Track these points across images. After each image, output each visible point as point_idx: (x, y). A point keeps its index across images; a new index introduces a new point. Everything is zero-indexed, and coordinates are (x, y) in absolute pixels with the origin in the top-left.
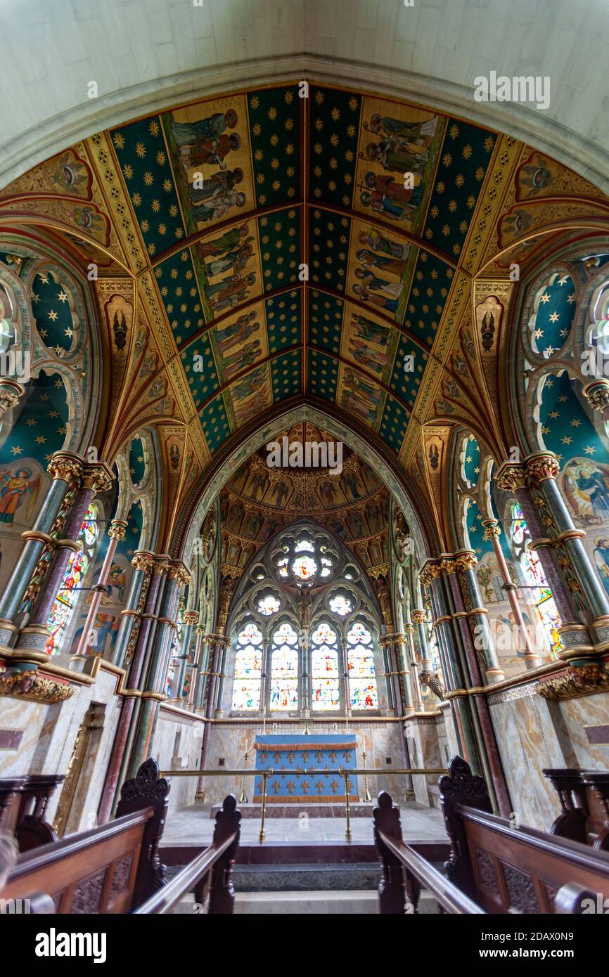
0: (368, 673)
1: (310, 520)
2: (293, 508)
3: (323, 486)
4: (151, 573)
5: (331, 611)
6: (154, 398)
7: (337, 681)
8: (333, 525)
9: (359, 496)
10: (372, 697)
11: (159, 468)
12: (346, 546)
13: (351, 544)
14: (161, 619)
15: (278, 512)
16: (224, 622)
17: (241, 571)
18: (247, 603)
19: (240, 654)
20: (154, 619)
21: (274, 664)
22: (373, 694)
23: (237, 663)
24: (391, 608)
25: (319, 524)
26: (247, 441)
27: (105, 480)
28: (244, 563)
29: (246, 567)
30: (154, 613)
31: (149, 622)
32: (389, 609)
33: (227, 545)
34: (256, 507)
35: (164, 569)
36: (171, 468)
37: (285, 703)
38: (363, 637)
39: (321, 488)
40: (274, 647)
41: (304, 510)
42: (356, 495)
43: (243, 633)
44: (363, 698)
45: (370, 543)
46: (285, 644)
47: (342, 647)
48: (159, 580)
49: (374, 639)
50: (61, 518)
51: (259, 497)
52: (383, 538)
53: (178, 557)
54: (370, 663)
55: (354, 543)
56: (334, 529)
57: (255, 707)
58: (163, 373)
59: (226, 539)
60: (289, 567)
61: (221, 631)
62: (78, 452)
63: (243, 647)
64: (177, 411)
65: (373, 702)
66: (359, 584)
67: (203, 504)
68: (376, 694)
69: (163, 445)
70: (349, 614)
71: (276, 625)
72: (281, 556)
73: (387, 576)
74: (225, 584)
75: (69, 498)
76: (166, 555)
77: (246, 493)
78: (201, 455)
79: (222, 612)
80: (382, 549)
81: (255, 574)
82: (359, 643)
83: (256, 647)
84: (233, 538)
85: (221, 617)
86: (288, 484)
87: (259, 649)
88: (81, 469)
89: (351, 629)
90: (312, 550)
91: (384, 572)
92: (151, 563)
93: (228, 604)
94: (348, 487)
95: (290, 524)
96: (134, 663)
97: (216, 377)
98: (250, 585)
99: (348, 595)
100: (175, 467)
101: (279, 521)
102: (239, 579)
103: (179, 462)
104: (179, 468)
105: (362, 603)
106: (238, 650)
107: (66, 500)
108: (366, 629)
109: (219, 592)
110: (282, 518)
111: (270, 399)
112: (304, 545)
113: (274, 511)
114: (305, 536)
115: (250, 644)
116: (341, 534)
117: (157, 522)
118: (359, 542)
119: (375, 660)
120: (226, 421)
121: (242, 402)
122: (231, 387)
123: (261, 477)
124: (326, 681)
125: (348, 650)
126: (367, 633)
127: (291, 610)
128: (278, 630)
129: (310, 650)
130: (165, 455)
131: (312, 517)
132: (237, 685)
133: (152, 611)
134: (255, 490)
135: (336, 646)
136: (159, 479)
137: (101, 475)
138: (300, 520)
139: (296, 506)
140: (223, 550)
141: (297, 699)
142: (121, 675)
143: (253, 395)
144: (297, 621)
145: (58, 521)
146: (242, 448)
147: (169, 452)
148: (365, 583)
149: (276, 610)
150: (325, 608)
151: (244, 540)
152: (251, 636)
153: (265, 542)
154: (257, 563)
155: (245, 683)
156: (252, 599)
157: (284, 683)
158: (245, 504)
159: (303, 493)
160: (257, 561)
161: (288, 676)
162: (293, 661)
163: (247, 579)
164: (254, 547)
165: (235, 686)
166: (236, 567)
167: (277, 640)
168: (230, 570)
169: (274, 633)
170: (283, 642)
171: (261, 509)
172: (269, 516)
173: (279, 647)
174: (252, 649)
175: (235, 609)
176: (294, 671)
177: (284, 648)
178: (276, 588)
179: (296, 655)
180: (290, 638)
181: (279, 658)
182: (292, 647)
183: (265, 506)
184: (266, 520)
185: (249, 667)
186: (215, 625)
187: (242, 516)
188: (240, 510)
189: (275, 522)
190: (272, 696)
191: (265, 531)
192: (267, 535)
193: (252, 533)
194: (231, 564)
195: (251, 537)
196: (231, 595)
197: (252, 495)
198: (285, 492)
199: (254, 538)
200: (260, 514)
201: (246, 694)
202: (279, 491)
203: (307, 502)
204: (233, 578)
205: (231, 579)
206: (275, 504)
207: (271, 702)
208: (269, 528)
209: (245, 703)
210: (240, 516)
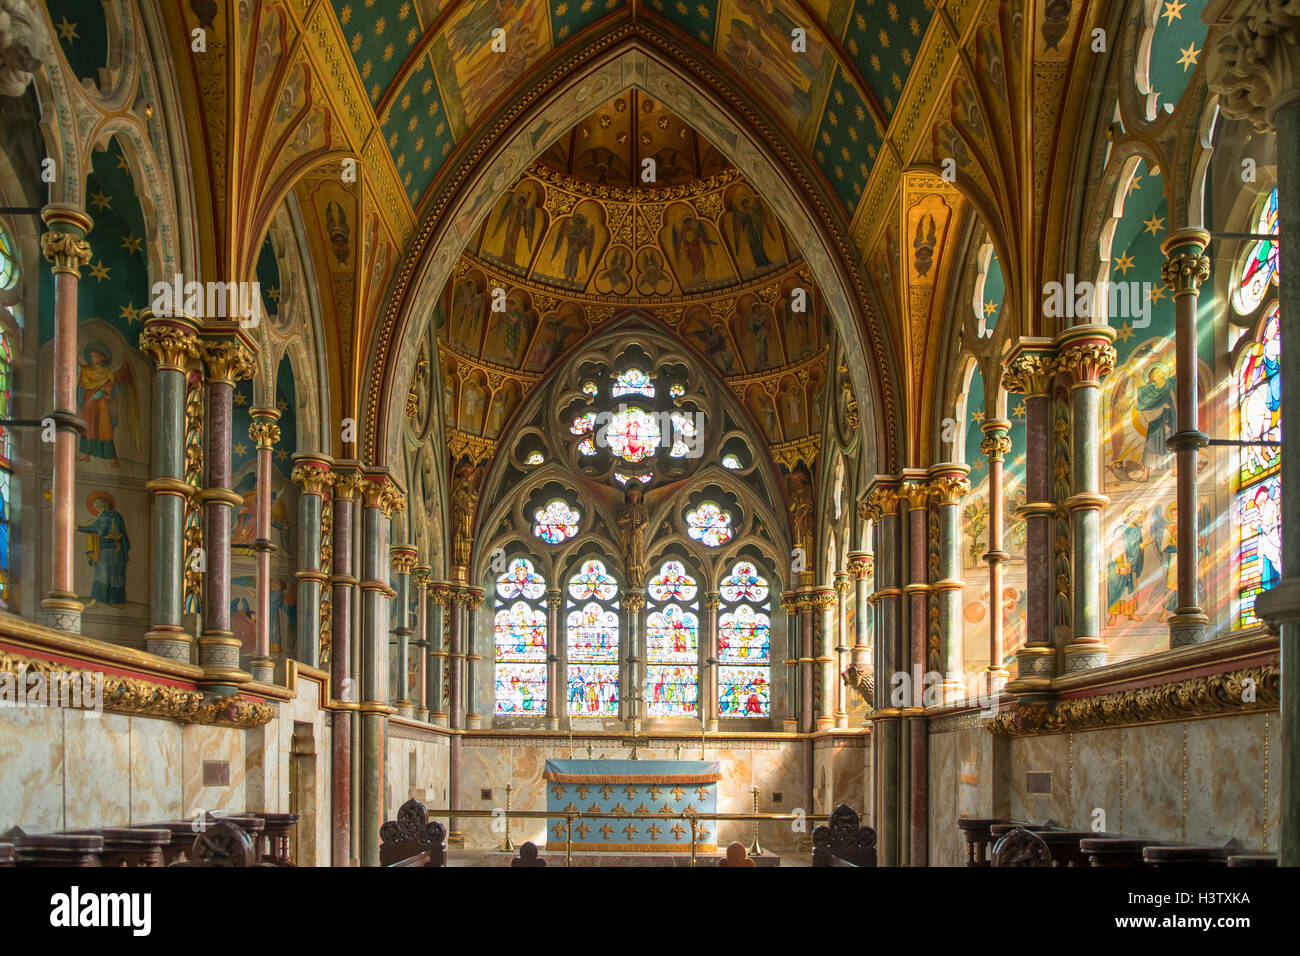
0: (756, 653)
1: (646, 318)
2: (605, 286)
3: (680, 226)
5: (688, 537)
6: (287, 123)
7: (695, 669)
8: (699, 333)
9: (767, 262)
10: (761, 698)
12: (730, 391)
13: (739, 384)
15: (570, 297)
16: (465, 556)
17: (492, 446)
18: (510, 516)
19: (501, 618)
21: (571, 637)
22: (763, 695)
23: (498, 635)
24: (814, 536)
25: (667, 330)
28: (497, 428)
29: (502, 436)
32: (810, 539)
33: (456, 384)
34: (517, 286)
36: (333, 258)
37: (595, 706)
38: (753, 589)
39: (675, 233)
40: (570, 604)
41: (634, 293)
42: (761, 259)
44: (743, 698)
45: (784, 387)
46: (593, 599)
47: (707, 606)
49: (774, 594)
51: (522, 259)
52: (814, 377)
54: (762, 638)
55: (748, 382)
56: (702, 346)
57: (538, 709)
58: (300, 54)
59: (452, 370)
61: (462, 575)
63: (508, 604)
64: (337, 136)
65: (762, 707)
66: (753, 480)
68: (768, 694)
70: (727, 543)
71: (573, 564)
72: (579, 408)
73: (814, 466)
74: (459, 476)
77: (490, 250)
78: (392, 217)
79: (459, 536)
80: (810, 404)
81: (523, 452)
82: (744, 601)
83: (534, 605)
84: (469, 368)
85: (457, 546)
86: (592, 220)
87: (541, 609)
89: (729, 573)
90: (651, 393)
91: (810, 456)
93: (469, 520)
94: (743, 236)
95: (600, 330)
98: (514, 476)
99: (726, 501)
100: (342, 256)
101: (573, 323)
102: (488, 465)
103: (350, 245)
104: (350, 260)
105: (756, 521)
106: (497, 609)
108: (760, 573)
109: (450, 496)
110: (580, 313)
112: (633, 381)
113: (560, 295)
114: (634, 358)
115: (521, 598)
116: (720, 359)
118: (759, 380)
119: (773, 632)
123: (523, 201)
124: (671, 670)
125: (720, 613)
126: (762, 581)
127: (605, 533)
128: (578, 571)
129: (644, 613)
130: (314, 229)
131: (650, 311)
132: (502, 672)
134: (512, 241)
135: (696, 606)
138: (624, 318)
139: (614, 283)
140: (448, 398)
141: (617, 698)
144: (617, 556)
147: (324, 219)
148: (767, 479)
149: (573, 531)
150: (675, 531)
151: (493, 372)
152: (523, 583)
153: (541, 376)
154: (527, 425)
155: (517, 670)
156: (521, 508)
157: (592, 672)
158: (491, 278)
159: (632, 247)
160: (525, 422)
161: (600, 659)
162: (610, 631)
163: (505, 464)
164: (517, 387)
165: (498, 674)
166: (481, 436)
167: (576, 591)
168: (467, 444)
169: (570, 578)
170: (589, 595)
171: (528, 290)
172: (549, 309)
173: (580, 605)
174: (526, 607)
175: (485, 532)
176: (611, 650)
177: (592, 607)
178: (569, 484)
179: (615, 620)
180: (602, 588)
181: (582, 626)
182: (606, 606)
183: (536, 282)
184: (541, 319)
185: (522, 640)
186: (448, 562)
187: (482, 310)
188: (477, 296)
189: (564, 324)
190: (569, 693)
191: (540, 347)
192: (546, 358)
193: (510, 354)
194: (469, 430)
195: (507, 364)
196: (474, 501)
197: (506, 254)
198: (585, 243)
199: (516, 365)
200: (527, 306)
201: (521, 689)
202: (571, 241)
203: (640, 273)
204: (475, 463)
205: (471, 464)
206: (563, 277)
207: (569, 704)
208: (548, 342)
209: (519, 704)
210: (479, 310)
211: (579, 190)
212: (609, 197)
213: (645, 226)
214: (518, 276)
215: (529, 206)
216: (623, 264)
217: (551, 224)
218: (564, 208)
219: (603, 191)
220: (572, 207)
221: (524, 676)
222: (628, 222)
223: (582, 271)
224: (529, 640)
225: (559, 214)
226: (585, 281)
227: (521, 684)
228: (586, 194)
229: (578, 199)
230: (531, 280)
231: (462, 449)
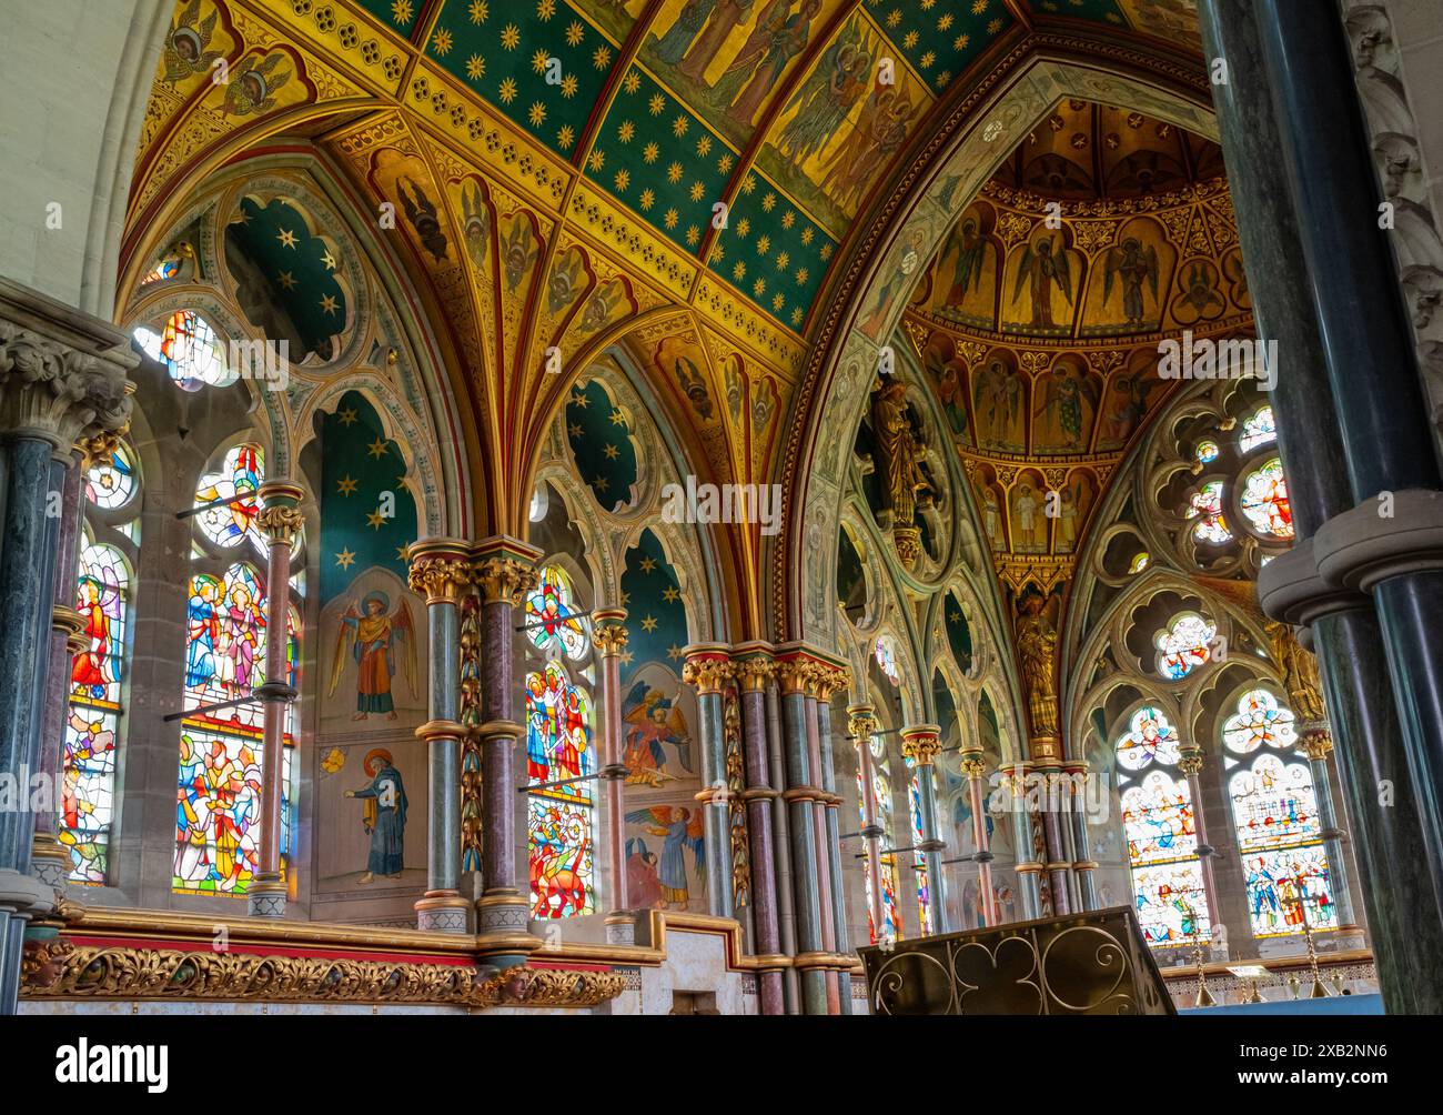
2: (1188, 314)
4: (736, 692)
6: (567, 308)
11: (667, 430)
14: (792, 793)
16: (1051, 721)
17: (1067, 566)
18: (1109, 654)
19: (1130, 800)
20: (773, 798)
21: (1241, 813)
23: (1129, 826)
26: (891, 248)
27: (521, 572)
28: (1070, 536)
29: (1081, 546)
30: (771, 784)
31: (765, 807)
34: (1061, 350)
35: (765, 676)
36: (696, 415)
37: (1298, 915)
40: (1229, 763)
41: (1231, 311)
43: (1127, 737)
46: (1264, 749)
48: (759, 704)
50: (467, 679)
51: (1061, 314)
53: (790, 638)
58: (565, 240)
60: (1231, 508)
61: (1048, 749)
62: (449, 534)
63: (1137, 778)
64: (645, 297)
67: (823, 471)
69: (656, 370)
72: (1184, 486)
74: (1026, 613)
75: (468, 632)
76: (758, 641)
77: (1013, 319)
78: (763, 348)
79: (1035, 696)
81: (1113, 561)
83: (1175, 773)
84: (1013, 471)
85: (1036, 709)
86: (1148, 240)
87: (1185, 777)
88: (467, 566)
92: (727, 669)
93: (1049, 671)
96: (755, 900)
97: (715, 142)
98: (1105, 596)
100: (706, 411)
102: (1065, 589)
103: (711, 397)
104: (715, 412)
106: (1122, 789)
107: (465, 640)
109: (1014, 643)
111: (918, 94)
113: (1124, 344)
115: (1155, 765)
117: (711, 566)
120: (802, 222)
121: (828, 152)
122: (771, 137)
128: (1233, 710)
130: (668, 391)
132: (1144, 882)
133: (763, 779)
134: (1042, 299)
136: (679, 457)
137: (507, 568)
139: (1200, 307)
141: (1331, 899)
142: (730, 932)
143: (854, 115)
145: (466, 686)
146: (883, 272)
147: (677, 380)
149: (1213, 652)
151: (1050, 467)
152: (1154, 743)
153: (1121, 455)
154: (1112, 523)
155: (1166, 875)
156: (1123, 639)
157: (1282, 861)
158: (1021, 353)
159: (1211, 256)
160: (1110, 519)
161: (1292, 839)
162: (1300, 794)
163: (1090, 582)
164: (1090, 477)
165: (1137, 885)
166: (1048, 553)
167: (1237, 740)
168: (1030, 568)
169: (1222, 722)
170: (1257, 744)
171: (1079, 351)
172: (1114, 366)
173: (1246, 761)
174: (1165, 778)
175: (1074, 681)
176: (1308, 822)
177: (1264, 762)
178: (1188, 591)
179: (1305, 775)
180: (1276, 729)
181: (1254, 792)
182: (1286, 755)
183: (1087, 338)
184: (1106, 382)
185: (1166, 829)
186: (1024, 735)
187: (1021, 394)
188: (1009, 379)
189: (1142, 378)
190: (1252, 900)
191: (1112, 417)
192: (1125, 428)
193: (1071, 438)
194: (1030, 550)
195: (1071, 451)
196: (1051, 644)
197: (1037, 317)
198: (1145, 270)
199: (1082, 450)
200: (1083, 370)
201: (1176, 903)
202: (1125, 274)
203: (1233, 283)
204: (1046, 591)
205: (1041, 594)
206: (1125, 320)
207: (1254, 917)
208: (1123, 409)
209: (1177, 927)
210: (1015, 395)
211: (1116, 212)
212: (1161, 206)
213: (1222, 224)
214: (1059, 338)
215: (1055, 251)
216: (1206, 279)
217: (1090, 263)
218: (1103, 239)
219: (1149, 202)
220: (1113, 235)
221: (1178, 883)
222: (1197, 227)
223: (1150, 306)
224: (1177, 827)
225: (1098, 248)
226: (1158, 317)
227: (1174, 896)
228: (1128, 213)
229: (1118, 222)
230: (1080, 337)
231: (1023, 577)
